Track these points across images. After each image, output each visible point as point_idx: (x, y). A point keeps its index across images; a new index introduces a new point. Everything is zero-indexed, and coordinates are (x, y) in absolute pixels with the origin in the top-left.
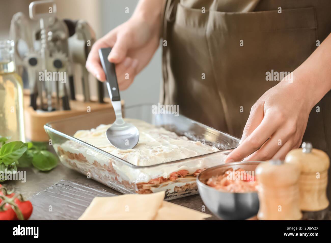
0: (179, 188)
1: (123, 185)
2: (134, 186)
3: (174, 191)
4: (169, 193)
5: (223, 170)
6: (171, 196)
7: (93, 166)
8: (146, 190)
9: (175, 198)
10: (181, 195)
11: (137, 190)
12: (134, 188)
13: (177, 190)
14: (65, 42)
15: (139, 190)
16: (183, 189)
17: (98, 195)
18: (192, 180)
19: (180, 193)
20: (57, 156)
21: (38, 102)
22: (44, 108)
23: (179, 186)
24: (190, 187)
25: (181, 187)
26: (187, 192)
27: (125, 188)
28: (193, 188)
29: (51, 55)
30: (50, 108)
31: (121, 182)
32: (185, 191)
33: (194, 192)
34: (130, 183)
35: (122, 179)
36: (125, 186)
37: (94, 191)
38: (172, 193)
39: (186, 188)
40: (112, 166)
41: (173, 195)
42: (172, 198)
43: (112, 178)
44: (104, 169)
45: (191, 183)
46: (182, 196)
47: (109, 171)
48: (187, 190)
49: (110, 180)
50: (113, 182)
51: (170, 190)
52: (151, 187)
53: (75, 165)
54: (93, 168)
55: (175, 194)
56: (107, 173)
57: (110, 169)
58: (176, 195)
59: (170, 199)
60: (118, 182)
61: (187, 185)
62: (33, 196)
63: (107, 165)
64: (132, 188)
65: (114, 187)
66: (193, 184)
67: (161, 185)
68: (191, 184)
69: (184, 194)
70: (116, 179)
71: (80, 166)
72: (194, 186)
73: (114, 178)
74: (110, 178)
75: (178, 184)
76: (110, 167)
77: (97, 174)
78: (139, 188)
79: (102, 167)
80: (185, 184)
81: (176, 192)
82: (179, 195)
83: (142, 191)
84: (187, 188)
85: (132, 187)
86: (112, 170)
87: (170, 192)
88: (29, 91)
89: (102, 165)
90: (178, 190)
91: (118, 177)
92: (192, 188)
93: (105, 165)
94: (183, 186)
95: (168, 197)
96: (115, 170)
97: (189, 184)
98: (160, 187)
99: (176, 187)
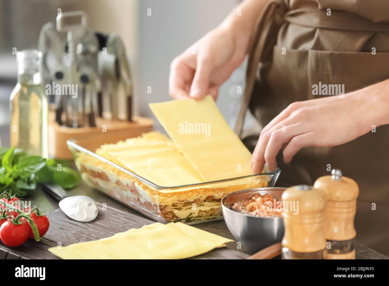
0: (204, 212)
1: (145, 207)
2: (156, 207)
3: (198, 215)
4: (192, 216)
5: (249, 194)
6: (194, 220)
7: (116, 185)
8: (168, 212)
9: (199, 222)
10: (205, 219)
11: (159, 211)
12: (157, 210)
13: (201, 214)
14: (95, 56)
15: (161, 212)
16: (207, 214)
17: (119, 215)
18: (217, 205)
19: (204, 217)
20: (79, 174)
21: (64, 118)
22: (69, 124)
23: (203, 210)
24: (215, 212)
25: (205, 211)
26: (211, 217)
27: (147, 209)
28: (219, 213)
29: (78, 69)
30: (75, 124)
31: (143, 203)
32: (210, 216)
33: (218, 217)
34: (153, 204)
35: (145, 199)
36: (147, 207)
37: (115, 211)
38: (196, 217)
39: (210, 212)
40: (135, 185)
41: (197, 219)
42: (195, 222)
43: (134, 199)
44: (126, 188)
45: (216, 207)
46: (207, 221)
47: (132, 191)
48: (211, 215)
49: (132, 200)
50: (135, 203)
51: (194, 213)
52: (174, 209)
53: (97, 184)
54: (115, 187)
55: (199, 218)
56: (129, 194)
57: (133, 189)
58: (200, 220)
59: (193, 223)
60: (140, 202)
61: (212, 210)
62: (51, 212)
63: (130, 185)
64: (154, 210)
65: (136, 208)
66: (218, 209)
67: (185, 208)
68: (217, 209)
69: (208, 219)
70: (138, 200)
71: (102, 185)
72: (219, 211)
73: (137, 199)
74: (132, 199)
75: (203, 208)
76: (132, 187)
77: (119, 194)
78: (161, 210)
79: (124, 186)
80: (209, 208)
81: (200, 216)
82: (203, 219)
83: (164, 213)
84: (212, 213)
85: (154, 208)
86: (134, 190)
87: (194, 215)
88: (55, 106)
89: (125, 184)
90: (203, 215)
91: (140, 198)
92: (217, 213)
93: (127, 185)
94: (208, 210)
95: (191, 220)
96: (138, 191)
97: (214, 209)
98: (183, 210)
99: (200, 211)
